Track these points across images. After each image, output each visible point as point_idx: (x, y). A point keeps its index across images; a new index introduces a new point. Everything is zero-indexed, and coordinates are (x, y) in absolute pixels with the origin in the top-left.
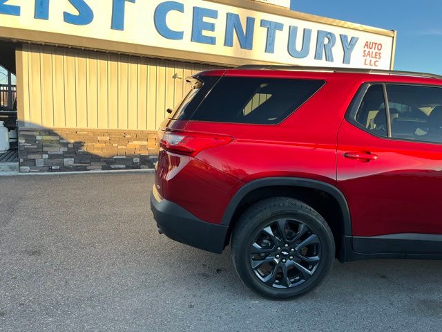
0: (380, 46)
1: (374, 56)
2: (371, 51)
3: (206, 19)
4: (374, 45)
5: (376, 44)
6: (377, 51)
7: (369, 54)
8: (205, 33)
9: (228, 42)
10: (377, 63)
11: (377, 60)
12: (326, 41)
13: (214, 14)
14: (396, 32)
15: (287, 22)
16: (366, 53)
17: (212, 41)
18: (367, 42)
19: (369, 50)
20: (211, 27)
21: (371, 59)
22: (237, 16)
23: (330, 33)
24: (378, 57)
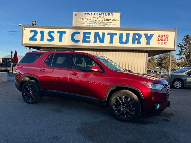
0: (167, 36)
1: (164, 40)
2: (162, 38)
3: (87, 35)
4: (164, 36)
5: (164, 35)
6: (165, 38)
7: (161, 40)
8: (87, 39)
9: (95, 41)
10: (166, 43)
11: (166, 41)
12: (137, 37)
13: (90, 33)
14: (177, 29)
15: (118, 32)
16: (159, 39)
17: (89, 42)
18: (160, 35)
19: (161, 38)
20: (89, 37)
21: (162, 41)
22: (98, 33)
23: (139, 34)
24: (167, 40)
